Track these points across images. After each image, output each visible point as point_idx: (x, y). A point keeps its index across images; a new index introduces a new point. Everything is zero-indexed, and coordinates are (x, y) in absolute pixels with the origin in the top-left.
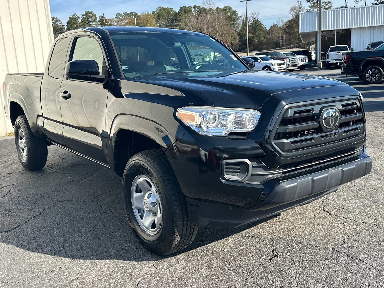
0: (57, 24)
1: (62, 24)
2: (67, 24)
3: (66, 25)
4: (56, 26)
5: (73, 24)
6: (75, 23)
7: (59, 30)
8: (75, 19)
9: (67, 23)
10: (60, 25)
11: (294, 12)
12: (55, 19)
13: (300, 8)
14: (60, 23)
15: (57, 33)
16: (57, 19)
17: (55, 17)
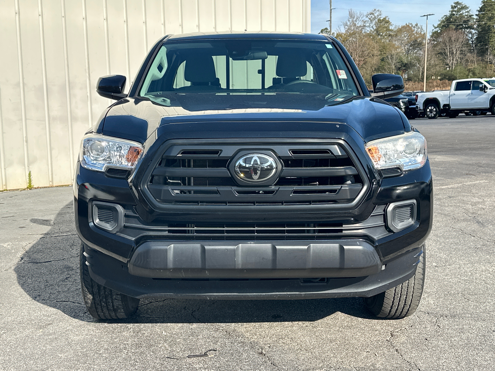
0: (461, 12)
1: (470, 12)
2: (477, 13)
3: (476, 15)
4: (460, 16)
5: (487, 12)
6: (490, 10)
7: (463, 22)
8: (490, 4)
9: (479, 11)
10: (466, 15)
12: (460, 5)
14: (467, 12)
15: (459, 28)
16: (462, 5)
17: (460, 2)
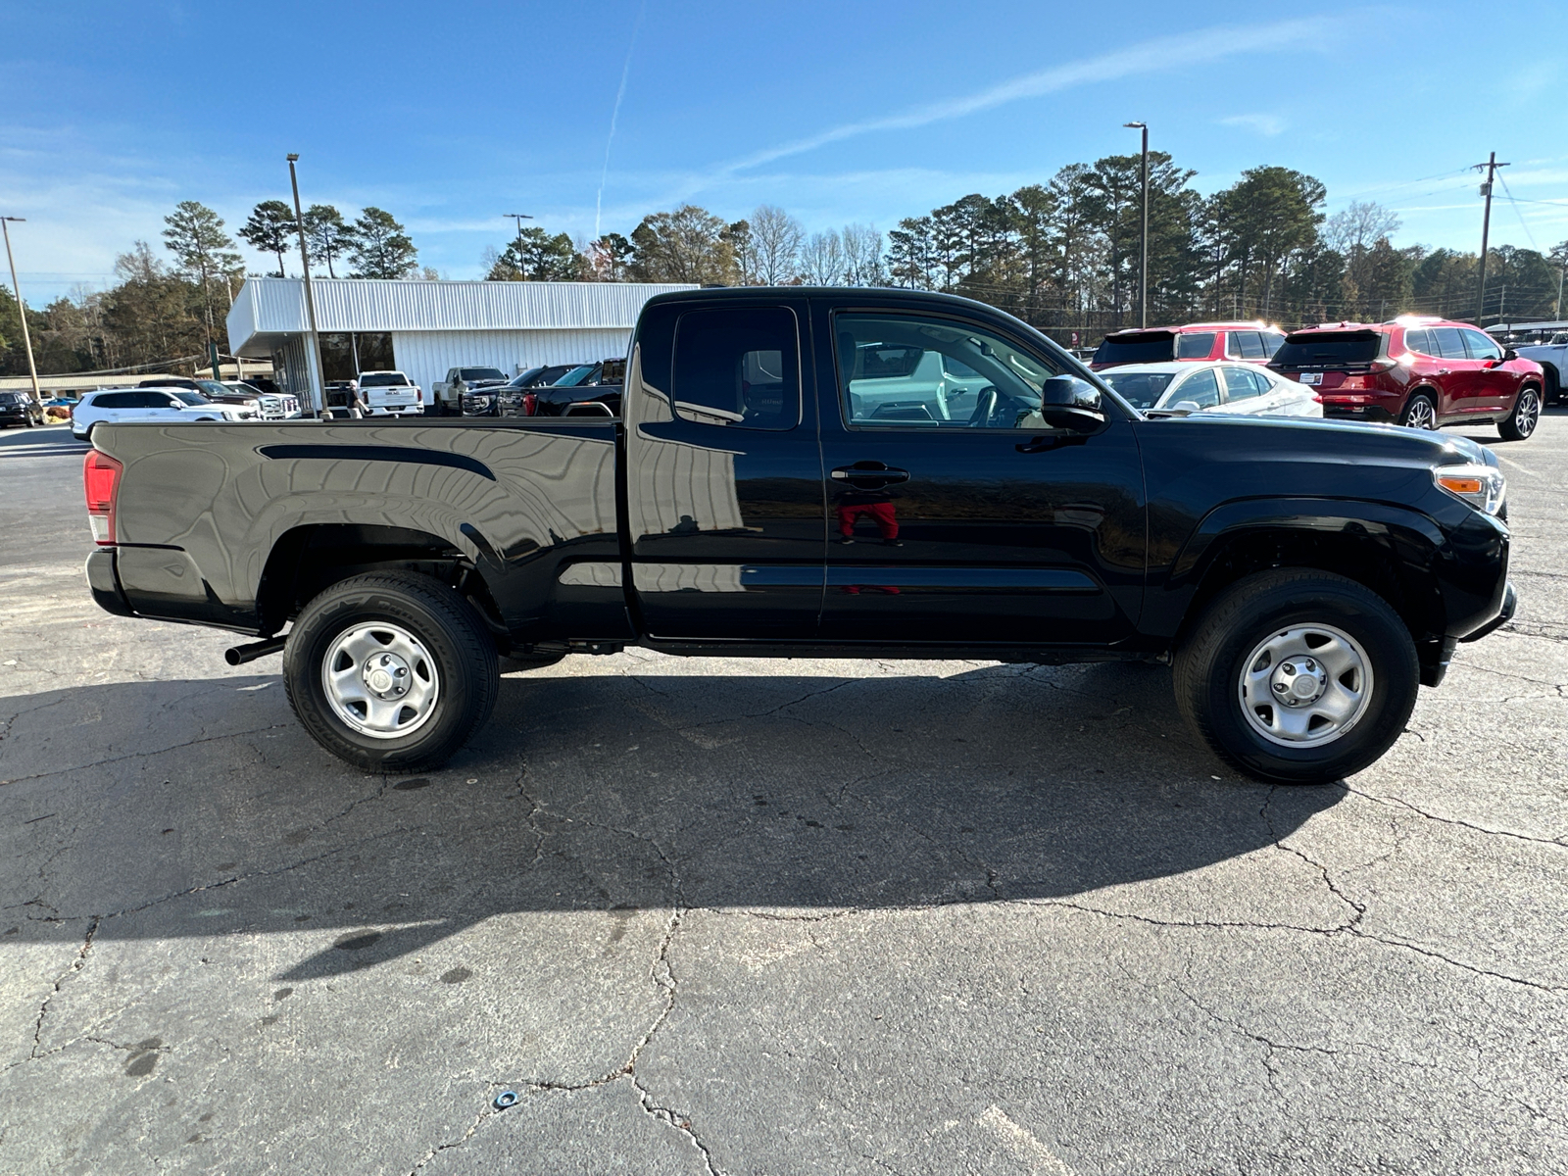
11: (130, 270)
13: (146, 261)
